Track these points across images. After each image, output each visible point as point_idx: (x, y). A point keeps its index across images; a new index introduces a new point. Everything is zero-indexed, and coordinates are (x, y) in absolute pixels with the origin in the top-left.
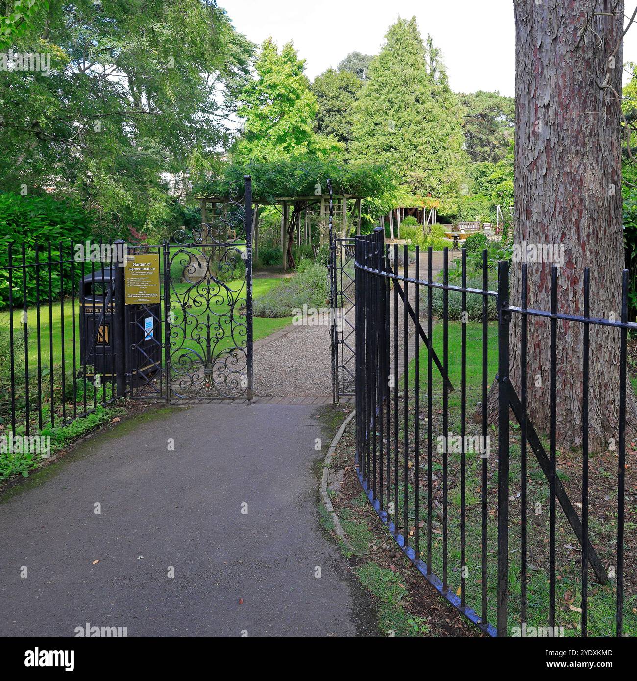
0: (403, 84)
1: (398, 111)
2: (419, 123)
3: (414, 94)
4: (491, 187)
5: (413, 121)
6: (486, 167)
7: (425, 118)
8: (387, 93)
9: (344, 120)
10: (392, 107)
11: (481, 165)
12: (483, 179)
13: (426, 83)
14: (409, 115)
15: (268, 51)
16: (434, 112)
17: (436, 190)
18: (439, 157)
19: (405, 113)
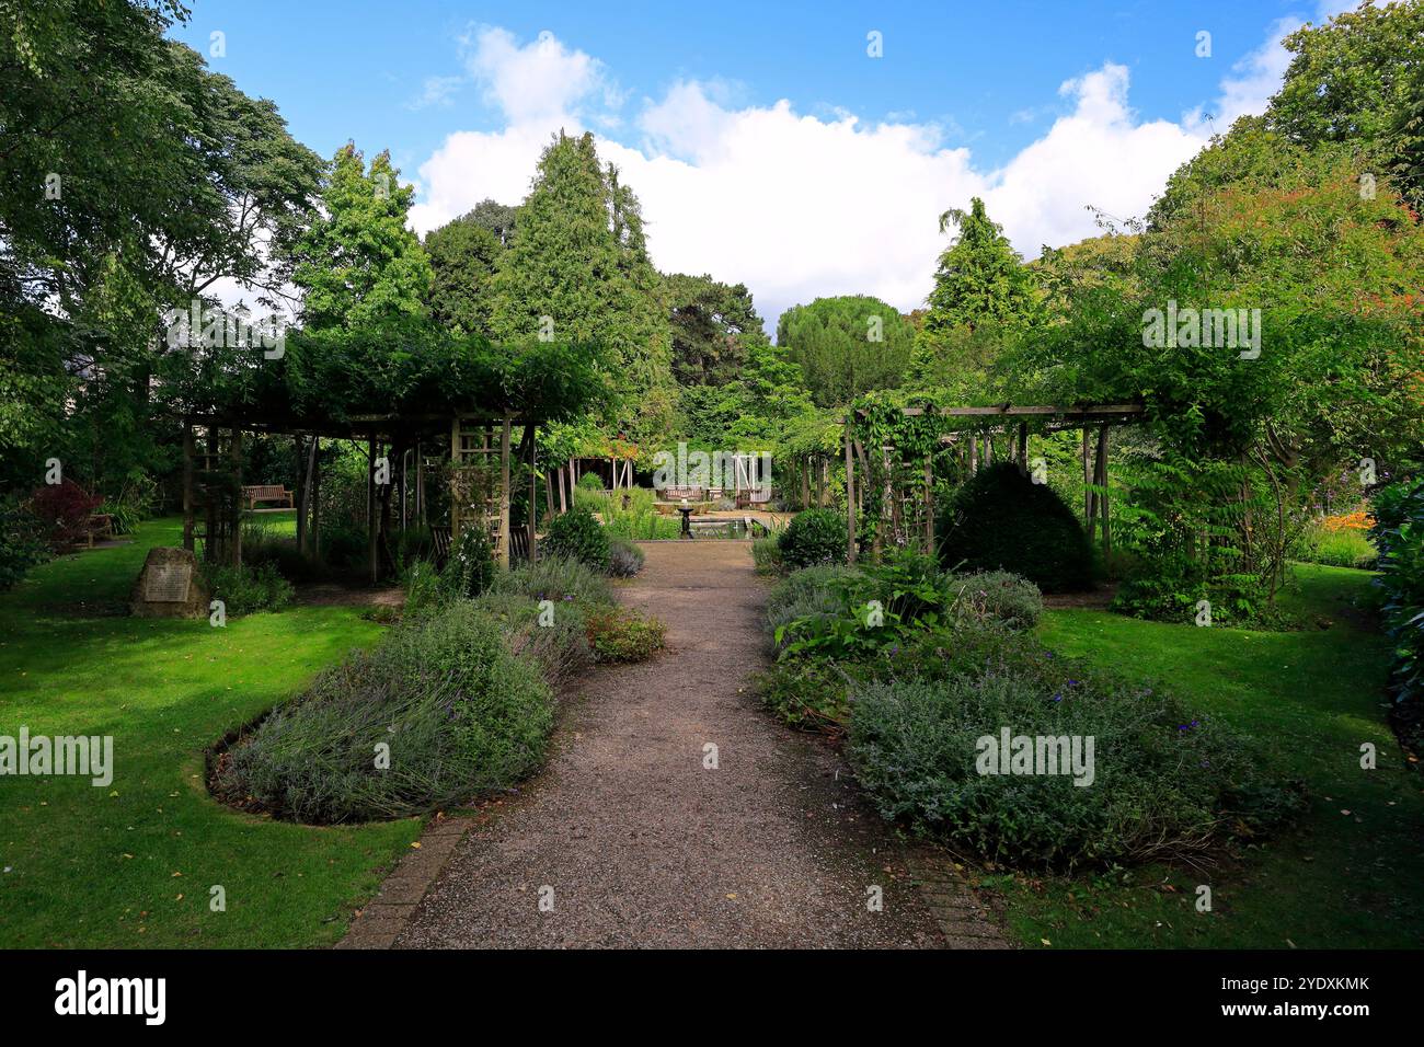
0: (572, 245)
1: (565, 290)
2: (600, 311)
3: (591, 263)
4: (714, 427)
5: (591, 308)
6: (704, 394)
7: (610, 304)
8: (547, 260)
9: (475, 306)
10: (557, 284)
11: (695, 392)
12: (701, 414)
13: (610, 244)
14: (584, 298)
15: (346, 169)
16: (626, 294)
17: (631, 429)
18: (636, 371)
19: (578, 294)
